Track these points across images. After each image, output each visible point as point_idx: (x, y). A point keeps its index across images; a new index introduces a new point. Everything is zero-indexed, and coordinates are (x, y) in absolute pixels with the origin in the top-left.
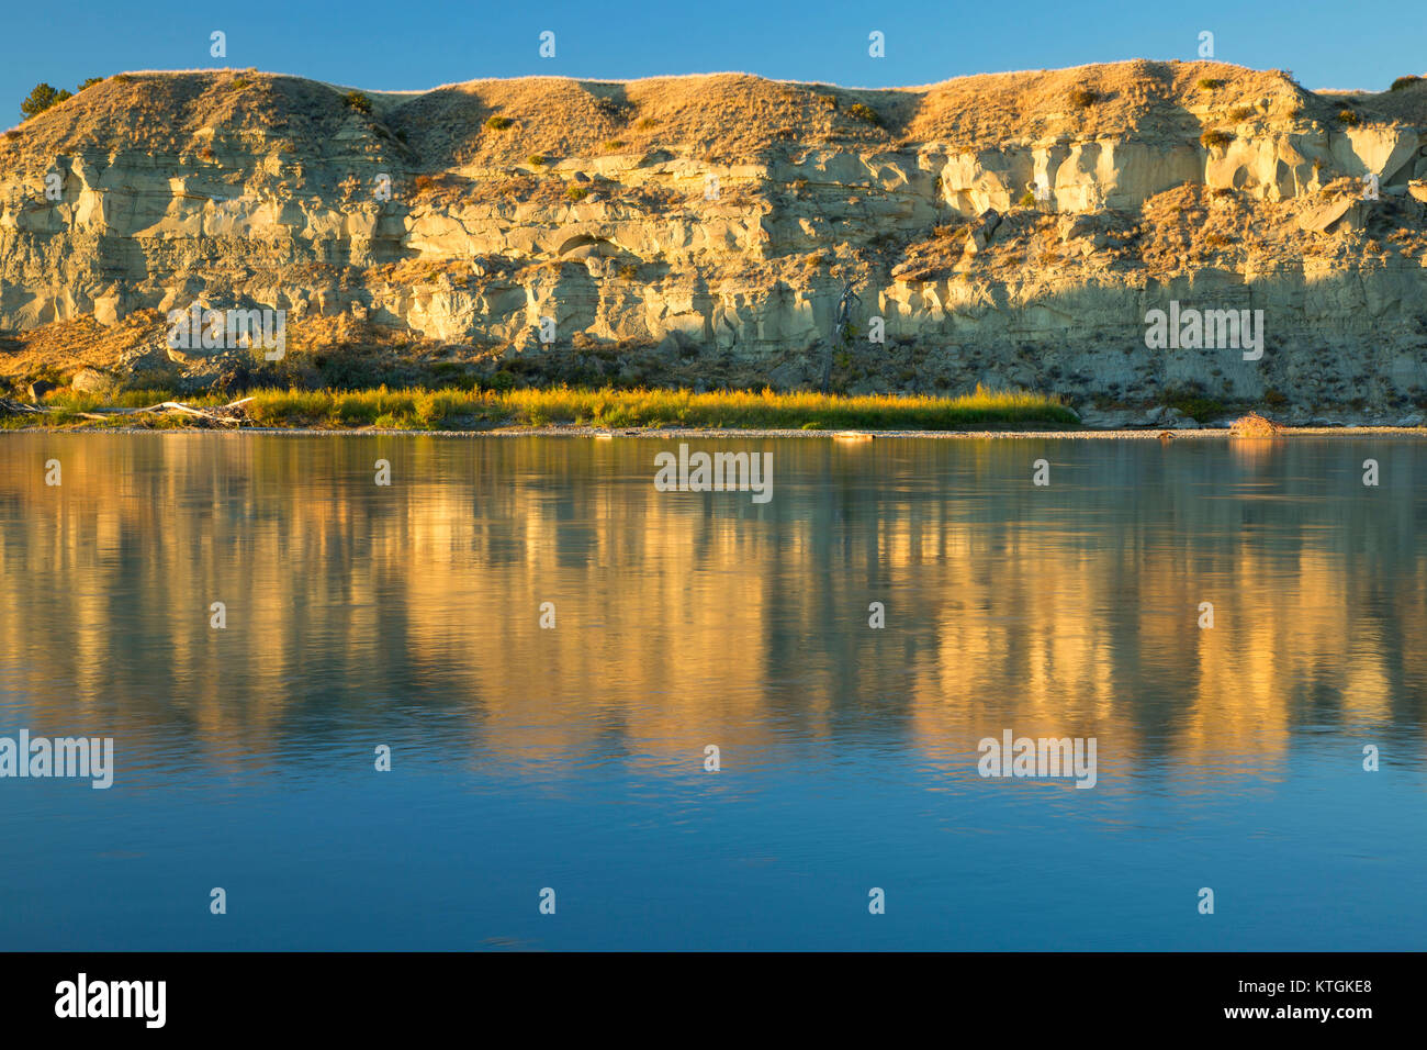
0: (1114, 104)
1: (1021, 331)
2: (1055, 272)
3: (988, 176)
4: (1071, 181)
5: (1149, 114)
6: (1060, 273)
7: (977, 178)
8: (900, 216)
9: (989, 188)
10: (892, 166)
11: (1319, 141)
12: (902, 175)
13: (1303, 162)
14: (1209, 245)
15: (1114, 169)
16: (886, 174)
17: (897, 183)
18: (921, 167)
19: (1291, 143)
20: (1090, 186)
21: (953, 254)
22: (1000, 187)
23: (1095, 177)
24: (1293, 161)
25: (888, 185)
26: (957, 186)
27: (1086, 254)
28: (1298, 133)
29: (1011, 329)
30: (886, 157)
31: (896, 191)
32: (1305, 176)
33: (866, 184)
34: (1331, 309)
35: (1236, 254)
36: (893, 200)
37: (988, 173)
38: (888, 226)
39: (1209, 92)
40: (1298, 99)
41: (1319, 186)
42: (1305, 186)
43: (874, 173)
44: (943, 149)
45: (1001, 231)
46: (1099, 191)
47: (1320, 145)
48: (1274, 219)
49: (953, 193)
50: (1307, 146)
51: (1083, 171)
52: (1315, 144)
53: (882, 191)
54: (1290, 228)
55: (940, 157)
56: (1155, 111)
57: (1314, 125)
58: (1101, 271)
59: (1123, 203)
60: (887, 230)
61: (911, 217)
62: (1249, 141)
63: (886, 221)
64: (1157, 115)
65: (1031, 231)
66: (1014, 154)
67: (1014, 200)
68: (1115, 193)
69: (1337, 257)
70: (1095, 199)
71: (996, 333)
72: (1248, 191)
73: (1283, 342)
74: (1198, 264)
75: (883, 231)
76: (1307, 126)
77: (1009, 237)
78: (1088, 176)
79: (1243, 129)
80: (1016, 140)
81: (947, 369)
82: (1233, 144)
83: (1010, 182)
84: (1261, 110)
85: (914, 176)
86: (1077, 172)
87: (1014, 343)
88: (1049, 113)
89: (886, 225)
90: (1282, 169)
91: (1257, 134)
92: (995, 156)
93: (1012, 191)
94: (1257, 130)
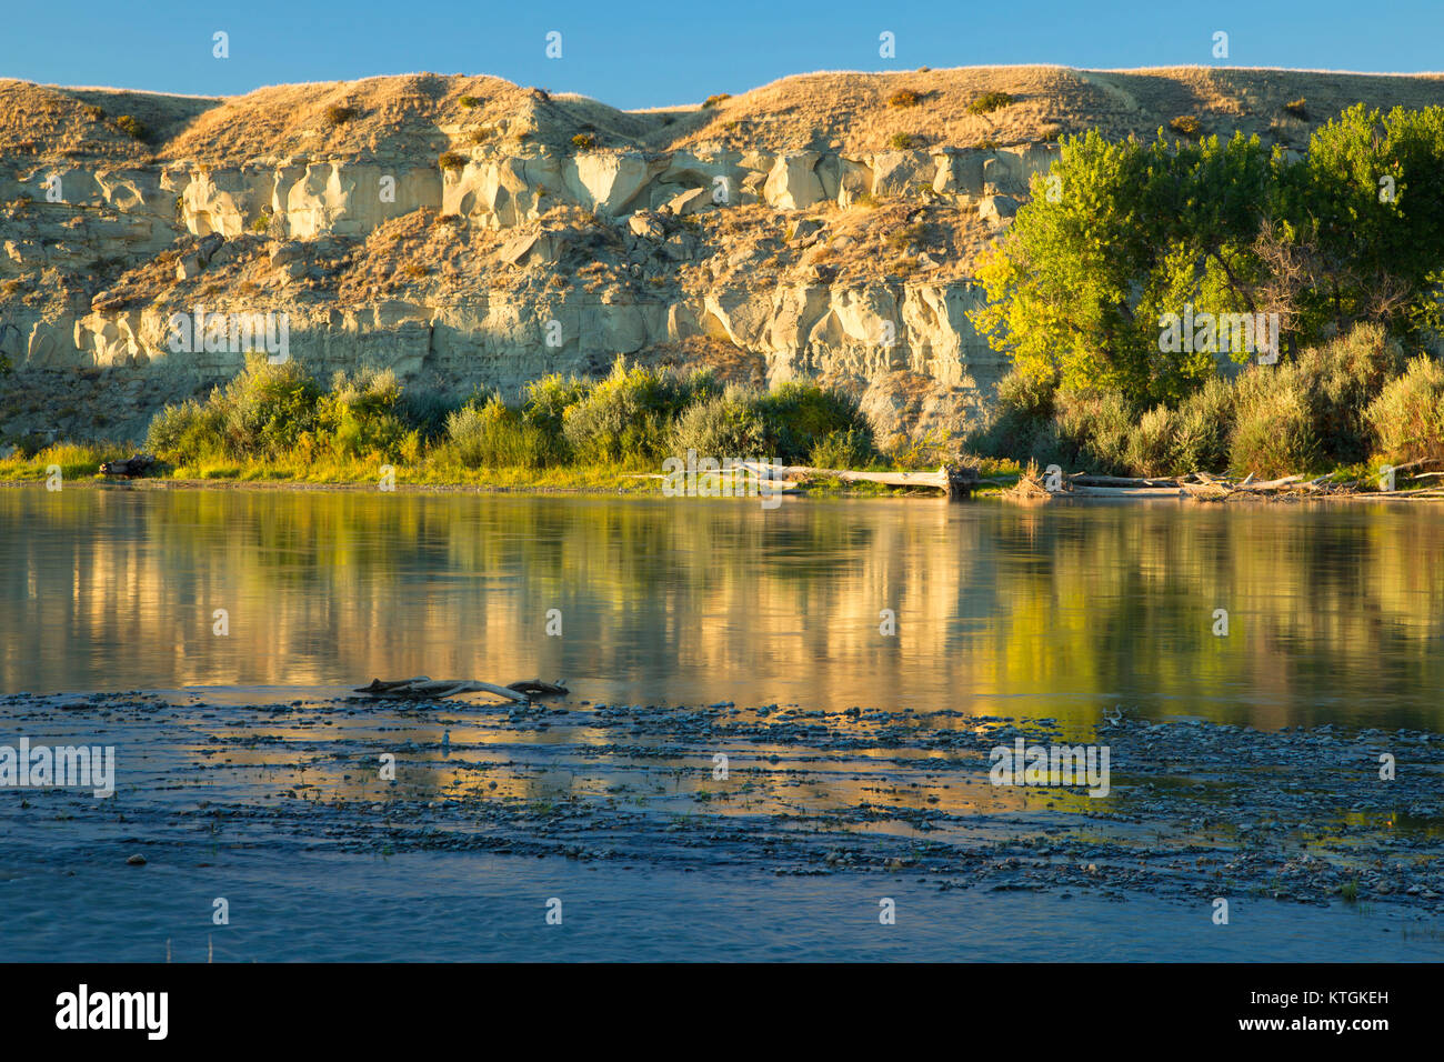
0: (369, 120)
1: (210, 365)
2: (245, 303)
3: (223, 197)
4: (300, 205)
5: (398, 134)
6: (249, 303)
7: (211, 199)
8: (133, 240)
9: (223, 210)
10: (129, 185)
11: (546, 167)
12: (138, 194)
13: (525, 188)
14: (407, 276)
15: (342, 192)
16: (121, 193)
17: (131, 203)
18: (161, 187)
19: (513, 168)
20: (318, 209)
21: (162, 281)
22: (233, 210)
23: (323, 201)
24: (514, 187)
25: (121, 205)
26: (194, 207)
27: (283, 283)
28: (524, 158)
29: (201, 363)
30: (124, 175)
31: (131, 212)
32: (525, 204)
33: (97, 204)
34: (506, 347)
35: (428, 286)
36: (124, 221)
37: (223, 194)
38: (116, 250)
39: (467, 109)
40: (533, 120)
41: (537, 215)
42: (526, 215)
43: (107, 194)
44: (189, 166)
45: (219, 256)
46: (327, 215)
47: (548, 170)
48: (481, 250)
49: (192, 215)
50: (532, 172)
51: (312, 194)
52: (543, 170)
53: (115, 212)
54: (490, 261)
55: (184, 176)
56: (407, 130)
57: (542, 149)
58: (288, 302)
59: (352, 229)
60: (114, 254)
61: (148, 240)
62: (478, 164)
63: (113, 244)
64: (408, 135)
65: (250, 257)
66: (256, 174)
67: (246, 223)
68: (344, 218)
69: (516, 292)
70: (323, 226)
71: (185, 368)
72: (473, 219)
73: (457, 381)
74: (386, 296)
75: (107, 256)
76: (535, 150)
77: (224, 263)
78: (316, 200)
79: (477, 152)
80: (262, 159)
81: (116, 406)
82: (466, 166)
83: (246, 204)
84: (500, 132)
85: (151, 195)
86: (305, 195)
87: (200, 378)
88: (305, 129)
89: (113, 248)
90: (502, 195)
91: (487, 157)
92: (235, 175)
93: (246, 214)
94: (487, 153)
